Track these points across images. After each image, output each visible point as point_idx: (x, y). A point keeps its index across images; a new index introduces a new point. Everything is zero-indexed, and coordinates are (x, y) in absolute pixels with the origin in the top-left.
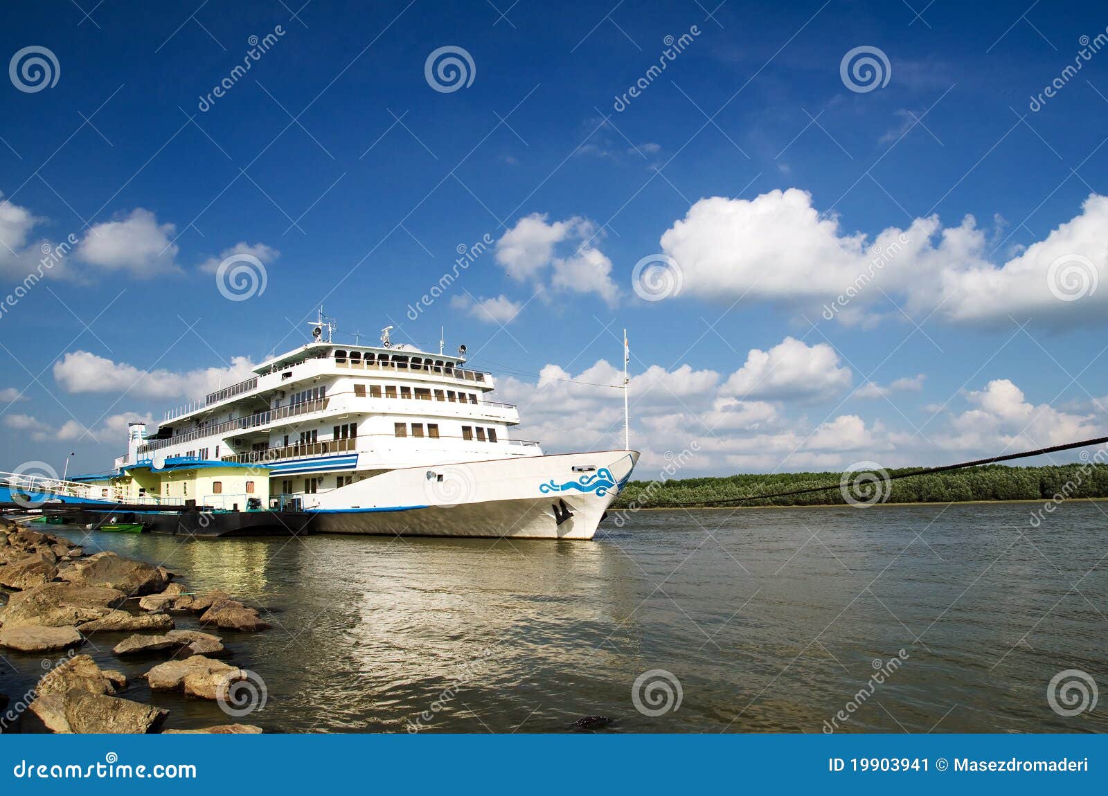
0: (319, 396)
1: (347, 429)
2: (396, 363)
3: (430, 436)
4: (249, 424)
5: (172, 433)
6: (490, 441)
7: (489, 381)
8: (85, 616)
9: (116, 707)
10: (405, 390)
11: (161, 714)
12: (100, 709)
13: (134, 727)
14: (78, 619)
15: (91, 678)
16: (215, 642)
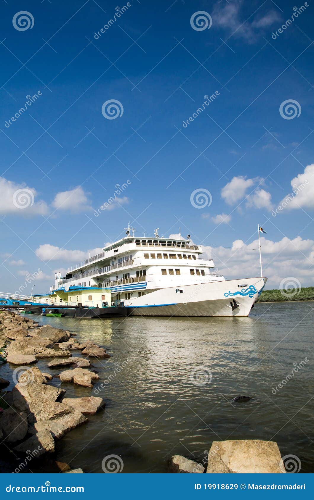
0: (130, 259)
1: (142, 272)
2: (161, 244)
3: (177, 274)
4: (102, 272)
5: (71, 276)
6: (202, 275)
7: (200, 250)
8: (37, 351)
9: (45, 388)
10: (165, 255)
11: (62, 391)
12: (39, 389)
13: (52, 396)
14: (35, 352)
15: (38, 376)
16: (86, 362)
